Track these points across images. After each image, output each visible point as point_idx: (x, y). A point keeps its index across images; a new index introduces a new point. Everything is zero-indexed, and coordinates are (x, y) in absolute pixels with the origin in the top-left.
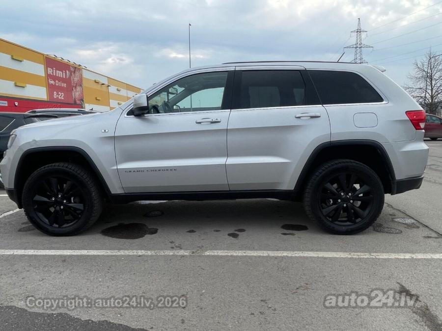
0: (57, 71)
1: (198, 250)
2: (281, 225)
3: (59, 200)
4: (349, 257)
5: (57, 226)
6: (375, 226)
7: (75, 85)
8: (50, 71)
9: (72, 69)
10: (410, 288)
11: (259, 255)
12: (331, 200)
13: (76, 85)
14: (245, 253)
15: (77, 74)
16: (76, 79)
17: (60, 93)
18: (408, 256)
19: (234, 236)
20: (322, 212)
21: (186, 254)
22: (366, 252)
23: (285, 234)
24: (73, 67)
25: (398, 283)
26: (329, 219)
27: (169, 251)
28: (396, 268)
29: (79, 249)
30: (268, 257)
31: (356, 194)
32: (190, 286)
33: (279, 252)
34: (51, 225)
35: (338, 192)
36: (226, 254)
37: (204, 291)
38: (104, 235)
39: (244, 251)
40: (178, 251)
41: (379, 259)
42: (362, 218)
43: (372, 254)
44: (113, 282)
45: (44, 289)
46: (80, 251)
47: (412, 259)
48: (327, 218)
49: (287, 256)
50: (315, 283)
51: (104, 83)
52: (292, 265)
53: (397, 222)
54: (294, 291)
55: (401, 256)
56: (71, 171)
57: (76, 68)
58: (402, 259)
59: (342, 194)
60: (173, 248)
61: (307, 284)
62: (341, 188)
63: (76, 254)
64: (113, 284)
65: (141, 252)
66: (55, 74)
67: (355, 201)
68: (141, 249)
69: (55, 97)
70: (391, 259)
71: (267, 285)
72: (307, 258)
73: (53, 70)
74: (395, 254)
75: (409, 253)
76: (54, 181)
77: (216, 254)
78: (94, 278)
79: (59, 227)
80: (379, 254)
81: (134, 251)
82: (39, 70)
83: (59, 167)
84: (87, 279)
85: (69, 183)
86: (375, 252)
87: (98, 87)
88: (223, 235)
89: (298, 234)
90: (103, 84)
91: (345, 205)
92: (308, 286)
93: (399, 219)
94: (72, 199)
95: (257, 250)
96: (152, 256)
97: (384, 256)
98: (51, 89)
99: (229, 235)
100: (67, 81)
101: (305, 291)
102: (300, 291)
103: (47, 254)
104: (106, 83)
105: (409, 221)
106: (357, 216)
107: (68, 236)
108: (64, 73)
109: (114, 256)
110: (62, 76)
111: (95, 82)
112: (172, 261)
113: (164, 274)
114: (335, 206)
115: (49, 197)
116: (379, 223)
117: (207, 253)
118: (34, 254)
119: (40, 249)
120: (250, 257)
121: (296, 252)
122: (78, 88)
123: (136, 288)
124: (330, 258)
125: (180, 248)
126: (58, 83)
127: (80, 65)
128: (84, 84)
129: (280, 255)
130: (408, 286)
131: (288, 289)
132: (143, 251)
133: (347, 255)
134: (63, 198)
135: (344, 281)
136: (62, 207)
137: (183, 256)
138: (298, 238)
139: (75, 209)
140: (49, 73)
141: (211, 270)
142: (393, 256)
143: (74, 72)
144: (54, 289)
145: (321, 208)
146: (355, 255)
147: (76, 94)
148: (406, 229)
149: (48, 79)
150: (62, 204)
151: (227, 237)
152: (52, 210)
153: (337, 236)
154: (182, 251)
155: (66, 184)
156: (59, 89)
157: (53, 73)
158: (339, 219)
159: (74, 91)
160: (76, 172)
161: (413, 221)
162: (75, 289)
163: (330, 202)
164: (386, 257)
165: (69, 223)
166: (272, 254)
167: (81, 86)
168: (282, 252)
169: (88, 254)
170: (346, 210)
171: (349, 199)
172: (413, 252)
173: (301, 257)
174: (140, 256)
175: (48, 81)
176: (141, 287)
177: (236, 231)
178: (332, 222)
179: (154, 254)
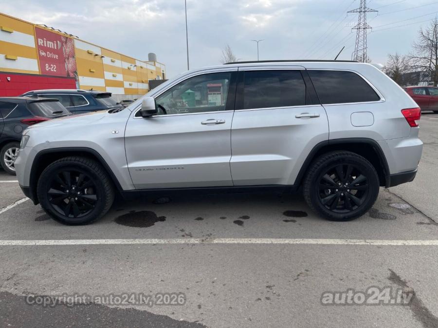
0: (48, 42)
1: (207, 238)
2: (283, 212)
3: (73, 192)
4: (345, 244)
5: (73, 216)
6: (372, 211)
7: (67, 56)
8: (40, 42)
9: (64, 40)
10: (399, 275)
11: (263, 242)
12: (330, 190)
13: (69, 56)
14: (250, 241)
15: (69, 44)
16: (68, 50)
17: (52, 65)
18: (400, 243)
19: (239, 223)
20: (320, 202)
21: (196, 242)
22: (362, 239)
23: (286, 221)
24: (64, 37)
25: (390, 270)
26: (327, 207)
27: (180, 240)
28: (389, 254)
29: (97, 238)
30: (272, 244)
31: (352, 183)
32: (204, 274)
33: (281, 239)
34: (67, 216)
35: (336, 182)
36: (233, 242)
37: (216, 279)
38: (118, 223)
39: (249, 239)
40: (189, 239)
41: (373, 246)
42: (359, 206)
43: (367, 241)
44: (133, 271)
45: (72, 279)
46: (98, 240)
47: (404, 246)
48: (326, 206)
49: (289, 244)
50: (314, 270)
51: (97, 53)
52: (294, 252)
53: (393, 207)
54: (296, 278)
55: (394, 243)
56: (83, 164)
57: (67, 38)
58: (395, 246)
59: (340, 184)
60: (183, 236)
61: (307, 271)
62: (338, 178)
63: (94, 243)
64: (133, 272)
65: (155, 241)
66: (45, 45)
67: (352, 190)
68: (155, 238)
69: (47, 70)
70: (385, 246)
71: (272, 272)
72: (307, 245)
73: (43, 40)
74: (388, 241)
75: (402, 239)
76: (67, 175)
77: (224, 242)
78: (115, 267)
79: (75, 217)
80: (374, 241)
81: (148, 240)
82: (29, 41)
83: (72, 162)
84: (110, 269)
85: (82, 176)
86: (370, 239)
87: (91, 58)
88: (229, 222)
89: (299, 220)
90: (96, 55)
91: (342, 194)
92: (308, 272)
93: (394, 204)
94: (86, 190)
95: (261, 237)
96: (165, 244)
97: (378, 243)
98: (42, 61)
99: (235, 222)
100: (59, 52)
101: (306, 277)
102: (301, 278)
103: (68, 244)
104: (99, 53)
105: (404, 206)
106: (353, 203)
107: (84, 225)
108: (55, 44)
109: (130, 245)
110: (53, 47)
111: (89, 53)
112: (184, 249)
113: (178, 262)
114: (333, 196)
115: (63, 190)
116: (375, 208)
117: (216, 241)
118: (55, 244)
119: (60, 239)
120: (256, 245)
121: (297, 239)
122: (71, 60)
123: (155, 276)
124: (328, 245)
125: (191, 236)
126: (49, 55)
127: (71, 35)
128: (77, 55)
129: (282, 242)
130: (398, 272)
131: (290, 276)
132: (156, 240)
133: (344, 242)
134: (77, 190)
135: (341, 268)
136: (76, 199)
137: (194, 245)
138: (299, 226)
139: (89, 200)
140: (39, 44)
141: (220, 258)
142: (386, 243)
143: (66, 43)
144: (81, 279)
145: (320, 198)
146: (352, 242)
147: (69, 66)
148: (401, 215)
149: (39, 51)
150: (76, 195)
151: (233, 224)
152: (67, 201)
153: (335, 223)
154: (193, 239)
155: (78, 176)
156: (51, 61)
157: (43, 44)
158: (337, 207)
159: (67, 63)
160: (88, 165)
161: (408, 206)
162: (100, 278)
163: (329, 191)
164: (380, 244)
165: (84, 213)
166: (275, 241)
167: (74, 57)
168: (284, 239)
169: (106, 243)
170: (343, 198)
171: (346, 189)
172: (405, 239)
173: (301, 245)
174: (154, 245)
175: (39, 53)
176: (158, 275)
177: (241, 218)
178: (330, 210)
179: (167, 243)
